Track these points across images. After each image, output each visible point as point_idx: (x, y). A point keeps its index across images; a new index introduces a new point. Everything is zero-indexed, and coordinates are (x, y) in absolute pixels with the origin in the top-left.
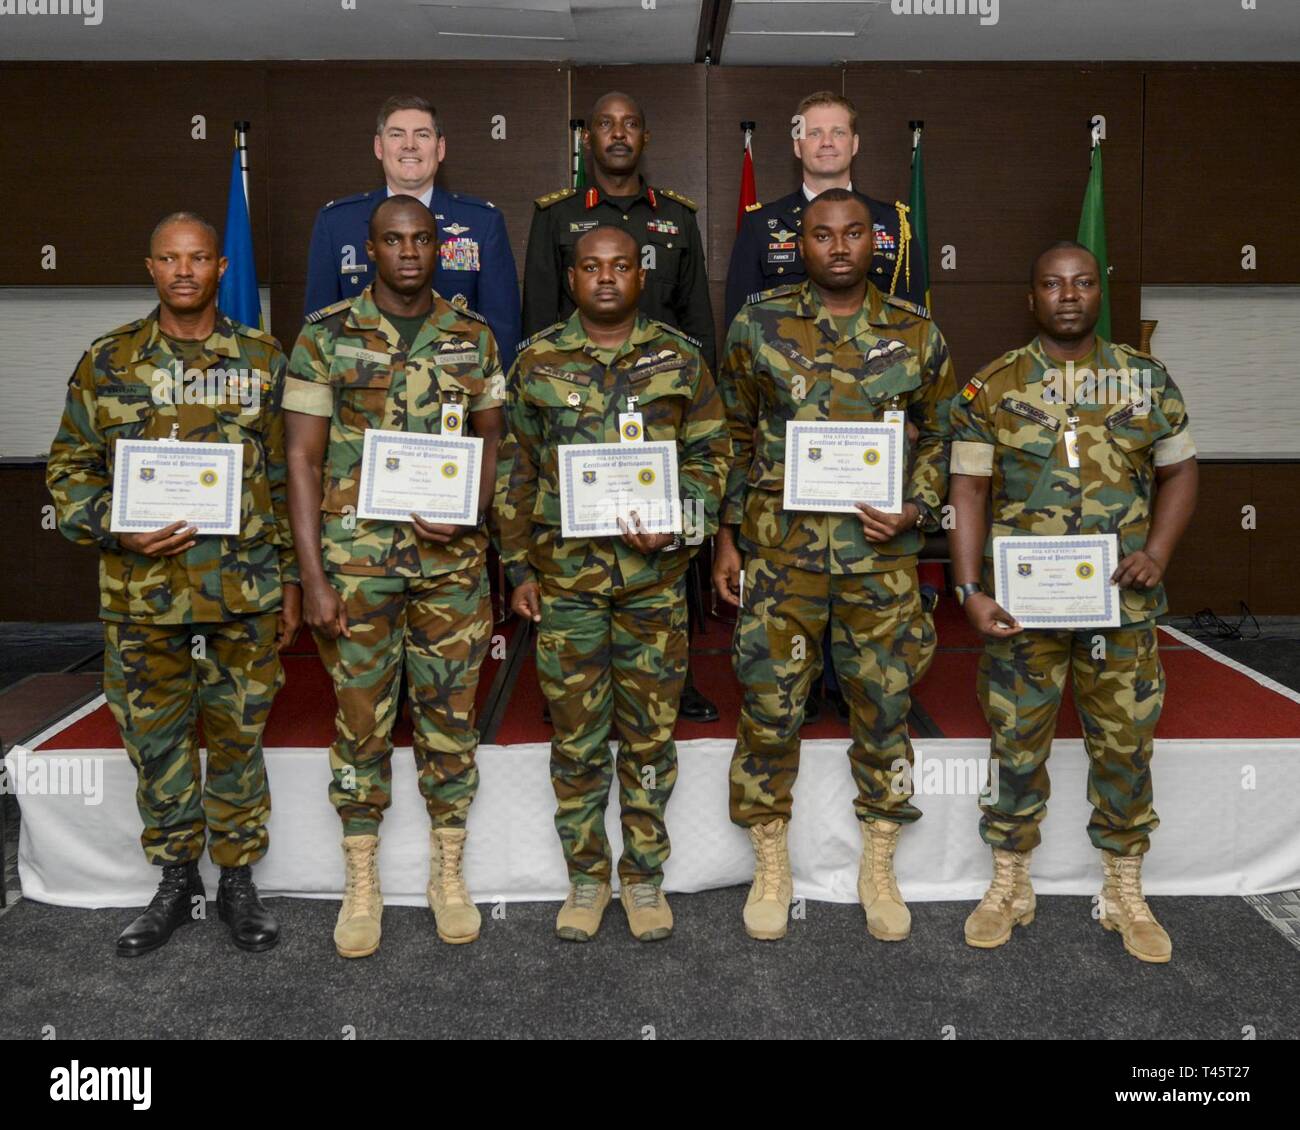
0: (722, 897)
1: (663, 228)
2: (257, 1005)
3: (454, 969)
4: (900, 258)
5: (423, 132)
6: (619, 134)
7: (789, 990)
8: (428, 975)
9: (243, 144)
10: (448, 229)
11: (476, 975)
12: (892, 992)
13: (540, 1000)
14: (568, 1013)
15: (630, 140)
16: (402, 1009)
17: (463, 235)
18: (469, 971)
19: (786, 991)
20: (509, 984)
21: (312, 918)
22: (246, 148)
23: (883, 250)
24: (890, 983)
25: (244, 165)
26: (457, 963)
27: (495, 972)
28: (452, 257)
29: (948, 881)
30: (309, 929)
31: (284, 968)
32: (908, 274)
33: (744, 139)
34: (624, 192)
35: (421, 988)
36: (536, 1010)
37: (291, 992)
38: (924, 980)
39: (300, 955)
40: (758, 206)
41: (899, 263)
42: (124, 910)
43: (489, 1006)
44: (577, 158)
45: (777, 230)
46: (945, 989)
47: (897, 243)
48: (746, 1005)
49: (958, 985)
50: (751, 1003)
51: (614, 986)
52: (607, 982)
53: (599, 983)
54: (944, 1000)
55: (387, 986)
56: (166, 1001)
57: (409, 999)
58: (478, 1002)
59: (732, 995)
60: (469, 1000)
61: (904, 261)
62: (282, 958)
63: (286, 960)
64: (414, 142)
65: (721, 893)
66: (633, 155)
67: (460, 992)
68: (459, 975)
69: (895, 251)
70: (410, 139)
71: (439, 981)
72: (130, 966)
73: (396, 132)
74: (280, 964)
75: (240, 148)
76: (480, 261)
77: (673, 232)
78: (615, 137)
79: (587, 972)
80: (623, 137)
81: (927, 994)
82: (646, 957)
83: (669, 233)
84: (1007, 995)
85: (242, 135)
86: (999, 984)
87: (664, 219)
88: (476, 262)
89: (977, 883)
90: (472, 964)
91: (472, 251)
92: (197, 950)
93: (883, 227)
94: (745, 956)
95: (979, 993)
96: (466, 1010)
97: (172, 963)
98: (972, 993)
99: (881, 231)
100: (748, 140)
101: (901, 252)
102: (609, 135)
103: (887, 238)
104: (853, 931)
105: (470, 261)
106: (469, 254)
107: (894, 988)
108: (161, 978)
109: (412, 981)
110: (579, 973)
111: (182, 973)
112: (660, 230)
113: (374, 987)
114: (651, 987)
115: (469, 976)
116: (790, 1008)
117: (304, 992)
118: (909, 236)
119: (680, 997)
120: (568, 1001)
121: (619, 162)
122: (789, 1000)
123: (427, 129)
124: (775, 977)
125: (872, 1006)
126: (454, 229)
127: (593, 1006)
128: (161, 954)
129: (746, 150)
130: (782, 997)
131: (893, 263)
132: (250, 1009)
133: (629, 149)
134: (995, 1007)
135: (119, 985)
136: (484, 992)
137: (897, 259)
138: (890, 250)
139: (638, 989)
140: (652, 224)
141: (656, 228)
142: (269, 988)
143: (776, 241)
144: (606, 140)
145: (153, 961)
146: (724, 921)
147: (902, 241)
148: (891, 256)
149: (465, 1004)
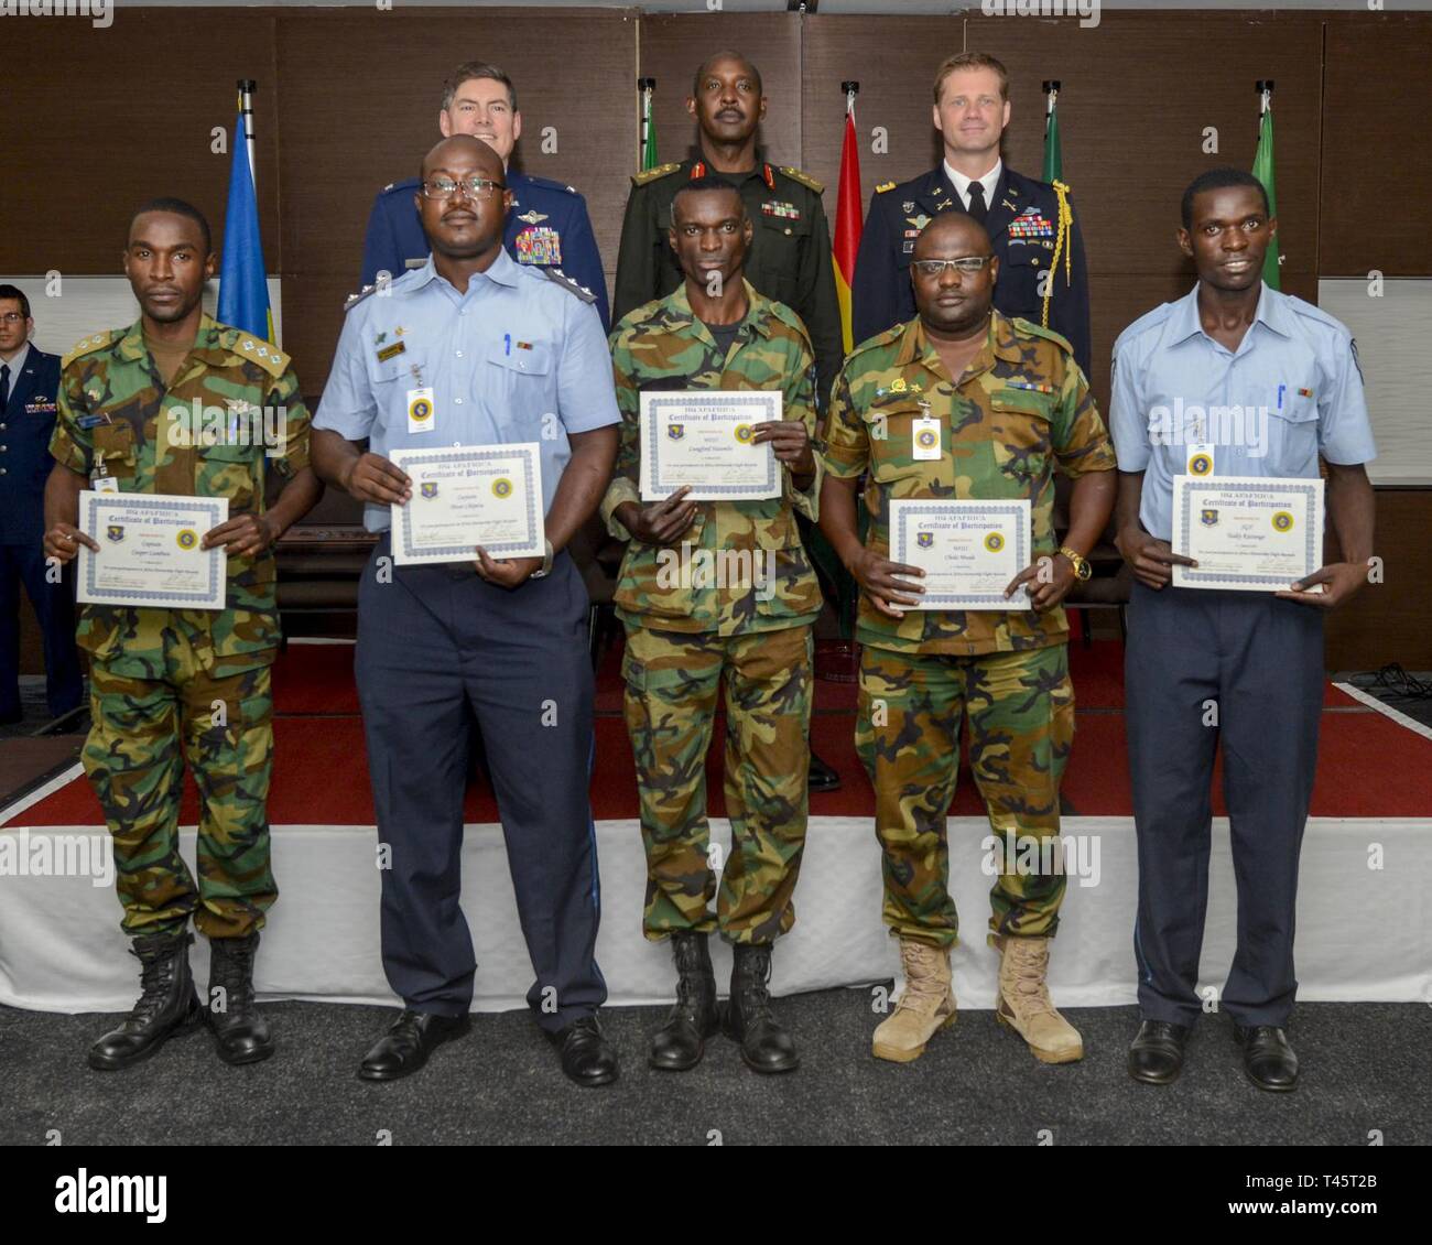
0: (814, 1002)
1: (781, 211)
2: (264, 1128)
3: (497, 1085)
4: (1059, 246)
5: (498, 105)
6: (729, 98)
7: (891, 1111)
8: (466, 1093)
9: (248, 107)
10: (524, 217)
11: (523, 1093)
12: (1012, 1114)
13: (597, 1122)
14: (631, 1137)
15: (743, 105)
16: (434, 1132)
17: (540, 224)
18: (514, 1089)
19: (887, 1113)
20: (562, 1104)
21: (329, 1025)
22: (251, 112)
23: (1039, 237)
24: (1011, 1105)
25: (249, 132)
26: (501, 1078)
27: (544, 1089)
28: (529, 249)
29: (1082, 985)
30: (326, 1039)
31: (295, 1084)
32: (1068, 265)
33: (846, 103)
34: (736, 168)
35: (458, 1107)
36: (594, 1133)
37: (305, 1113)
38: (1050, 1100)
39: (315, 1069)
40: (892, 186)
41: (1057, 253)
42: (108, 1016)
43: (537, 1129)
44: (646, 125)
45: (914, 215)
46: (1075, 1111)
47: (1055, 229)
48: (841, 1129)
49: (1091, 1106)
50: (846, 1126)
51: (686, 1105)
52: (677, 1101)
53: (667, 1103)
54: (1074, 1123)
55: (417, 1104)
56: (157, 1123)
57: (443, 1121)
58: (524, 1125)
59: (823, 1117)
60: (514, 1122)
61: (1063, 250)
62: (294, 1072)
63: (299, 1075)
64: (489, 116)
65: (813, 997)
66: (746, 122)
67: (504, 1112)
68: (504, 1093)
69: (1053, 239)
70: (484, 112)
71: (479, 1100)
72: (115, 1081)
73: (468, 104)
74: (292, 1080)
75: (244, 112)
76: (562, 253)
77: (793, 216)
78: (725, 101)
79: (653, 1090)
80: (734, 101)
81: (1053, 1116)
82: (724, 1071)
83: (788, 218)
84: (1148, 1118)
85: (247, 96)
86: (1139, 1105)
87: (782, 200)
88: (557, 254)
89: (1117, 987)
90: (518, 1079)
91: (552, 242)
92: (193, 1063)
93: (1038, 211)
94: (840, 1071)
95: (1114, 1115)
96: (510, 1134)
97: (164, 1077)
98: (1108, 1115)
99: (1036, 215)
100: (851, 103)
101: (1060, 239)
102: (718, 100)
103: (1044, 223)
104: (969, 1042)
105: (550, 253)
106: (549, 246)
107: (1015, 1109)
108: (151, 1096)
109: (448, 1099)
110: (643, 1091)
111: (176, 1090)
112: (777, 213)
113: (403, 1107)
114: (728, 1109)
115: (514, 1094)
116: (892, 1132)
117: (320, 1113)
118: (1069, 221)
119: (763, 1119)
120: (631, 1124)
121: (730, 131)
122: (891, 1122)
123: (501, 101)
124: (875, 1096)
125: (989, 1130)
126: (531, 218)
127: (659, 1129)
128: (151, 1068)
129: (847, 116)
130: (883, 1119)
131: (1051, 253)
132: (257, 1131)
133: (741, 115)
134: (1133, 1132)
135: (102, 1104)
136: (533, 1113)
137: (1055, 248)
138: (1046, 237)
139: (713, 1109)
140: (767, 207)
141: (772, 211)
142: (278, 1108)
143: (913, 227)
144: (714, 106)
145: (142, 1076)
146: (815, 1030)
147: (1061, 226)
148: (1048, 244)
149: (509, 1127)
